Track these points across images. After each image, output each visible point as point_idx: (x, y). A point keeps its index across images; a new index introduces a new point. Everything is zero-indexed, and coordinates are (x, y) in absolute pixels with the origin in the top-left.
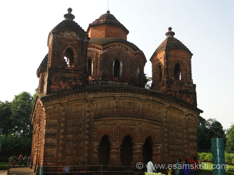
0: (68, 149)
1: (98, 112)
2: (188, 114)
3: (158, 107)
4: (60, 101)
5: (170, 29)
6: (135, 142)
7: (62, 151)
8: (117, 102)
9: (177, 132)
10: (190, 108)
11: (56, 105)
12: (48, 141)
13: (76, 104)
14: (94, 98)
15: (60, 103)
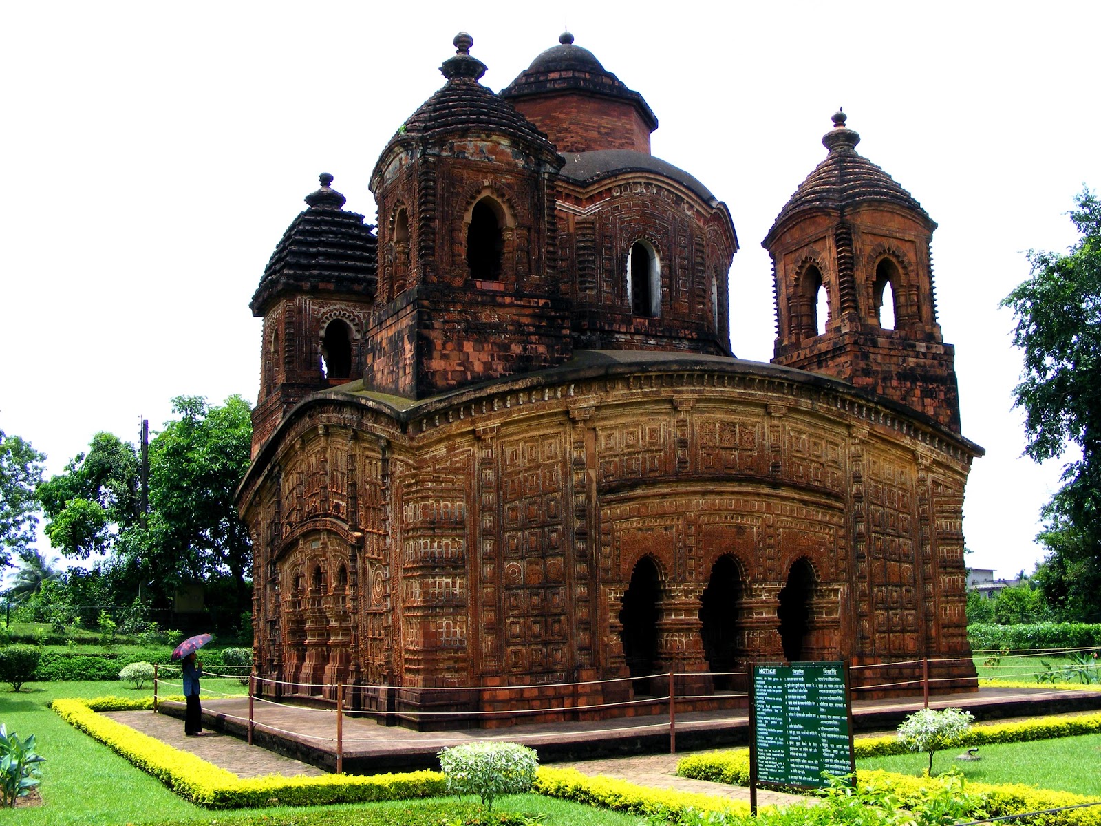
0: (511, 619)
1: (616, 468)
2: (935, 461)
3: (830, 437)
4: (473, 423)
5: (839, 119)
6: (755, 581)
7: (492, 628)
8: (682, 423)
9: (899, 537)
10: (941, 442)
11: (459, 440)
12: (437, 590)
13: (531, 434)
14: (598, 408)
15: (473, 432)
